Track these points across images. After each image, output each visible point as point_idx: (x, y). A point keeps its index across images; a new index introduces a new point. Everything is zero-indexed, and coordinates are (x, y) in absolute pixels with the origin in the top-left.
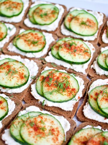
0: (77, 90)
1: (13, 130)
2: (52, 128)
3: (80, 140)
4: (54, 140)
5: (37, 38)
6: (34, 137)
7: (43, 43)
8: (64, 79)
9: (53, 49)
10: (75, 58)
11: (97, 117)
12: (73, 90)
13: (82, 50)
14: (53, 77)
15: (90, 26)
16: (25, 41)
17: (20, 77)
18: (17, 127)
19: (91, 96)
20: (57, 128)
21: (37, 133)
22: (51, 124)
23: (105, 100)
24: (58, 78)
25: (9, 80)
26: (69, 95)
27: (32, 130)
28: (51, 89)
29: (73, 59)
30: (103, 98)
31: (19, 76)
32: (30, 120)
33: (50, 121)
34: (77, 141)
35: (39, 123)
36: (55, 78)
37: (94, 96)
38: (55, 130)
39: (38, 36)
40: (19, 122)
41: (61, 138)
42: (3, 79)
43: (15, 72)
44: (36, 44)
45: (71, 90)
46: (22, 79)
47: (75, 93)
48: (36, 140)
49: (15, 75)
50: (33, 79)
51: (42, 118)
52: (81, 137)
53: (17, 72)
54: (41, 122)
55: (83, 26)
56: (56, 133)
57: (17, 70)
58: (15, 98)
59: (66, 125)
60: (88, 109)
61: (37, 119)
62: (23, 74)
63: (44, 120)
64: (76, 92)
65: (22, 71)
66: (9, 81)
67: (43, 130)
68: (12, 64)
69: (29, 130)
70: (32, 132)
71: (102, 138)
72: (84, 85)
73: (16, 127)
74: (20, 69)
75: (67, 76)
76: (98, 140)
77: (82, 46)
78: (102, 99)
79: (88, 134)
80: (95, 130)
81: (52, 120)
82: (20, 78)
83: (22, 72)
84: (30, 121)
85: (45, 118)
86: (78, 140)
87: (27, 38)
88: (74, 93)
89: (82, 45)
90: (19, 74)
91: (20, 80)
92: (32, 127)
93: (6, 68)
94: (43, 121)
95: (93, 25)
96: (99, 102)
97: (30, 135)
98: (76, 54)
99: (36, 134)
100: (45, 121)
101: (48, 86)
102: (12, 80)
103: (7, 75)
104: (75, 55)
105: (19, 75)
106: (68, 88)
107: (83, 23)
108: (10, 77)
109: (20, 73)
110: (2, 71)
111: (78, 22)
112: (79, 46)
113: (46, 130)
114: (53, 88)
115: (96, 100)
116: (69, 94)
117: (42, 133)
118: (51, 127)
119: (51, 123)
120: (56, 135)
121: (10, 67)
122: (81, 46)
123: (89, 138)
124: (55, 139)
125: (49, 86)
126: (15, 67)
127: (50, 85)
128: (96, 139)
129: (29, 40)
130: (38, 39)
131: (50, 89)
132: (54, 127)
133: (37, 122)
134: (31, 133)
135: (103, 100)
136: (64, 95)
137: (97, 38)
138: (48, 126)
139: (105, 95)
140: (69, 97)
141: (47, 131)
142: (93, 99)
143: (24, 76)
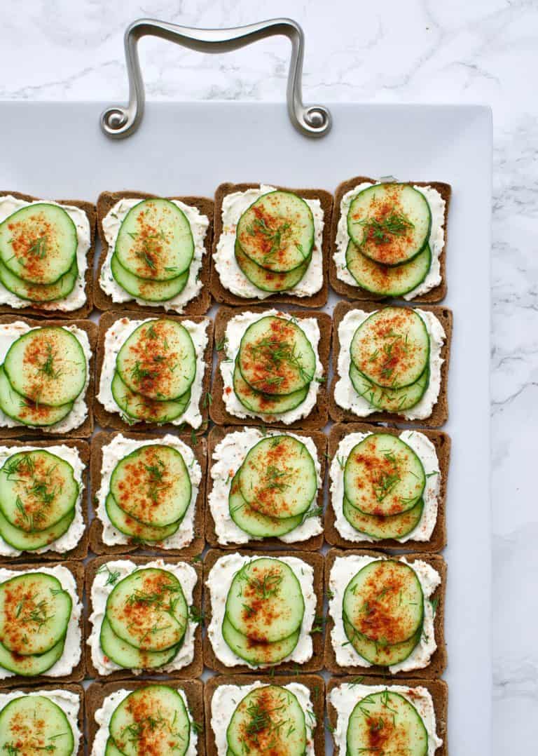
0: (273, 319)
1: (411, 401)
2: (377, 336)
3: (382, 279)
4: (400, 322)
5: (135, 479)
6: (412, 356)
7: (147, 453)
8: (258, 354)
9: (165, 417)
10: (182, 352)
11: (315, 266)
12: (274, 327)
13: (148, 345)
14: (261, 379)
15: (49, 349)
16: (155, 504)
17: (280, 455)
18: (402, 397)
19: (278, 286)
20: (373, 328)
21: (402, 355)
22: (369, 341)
23: (283, 257)
24: (258, 368)
25: (297, 474)
26: (289, 334)
27: (398, 368)
28: (289, 372)
29: (186, 357)
30: (280, 261)
31: (280, 459)
32: (379, 381)
33: (364, 346)
34: (386, 284)
35: (378, 361)
36: (260, 374)
37: (276, 281)
38: (378, 330)
39: (128, 479)
40: (390, 400)
41: (389, 314)
42: (299, 489)
43: (273, 473)
44: (161, 469)
45: (276, 333)
46: (285, 447)
47: (280, 322)
48: (414, 350)
49: (281, 468)
50: (266, 430)
51: (364, 364)
52: (374, 280)
53: (269, 468)
54: (374, 361)
55: (55, 368)
56: (383, 327)
57: (266, 471)
58: (327, 448)
59: (354, 318)
60: (305, 287)
61: (372, 370)
62: (270, 454)
63: (367, 358)
64: (278, 320)
65: (262, 460)
66: (302, 474)
67: (390, 348)
68: (252, 492)
69: (402, 371)
70: (402, 365)
71: (369, 243)
72: (243, 313)
73: (404, 398)
74: (260, 467)
75: (245, 352)
76: (374, 248)
77: (137, 347)
78: (284, 263)
79: (364, 271)
80: (352, 261)
81: (360, 343)
82: (284, 453)
83: (265, 459)
84: (382, 380)
85: (362, 358)
86: (382, 283)
87: (143, 505)
88: (281, 325)
89: (132, 348)
90: (273, 461)
91: (289, 451)
92: (393, 369)
93: (268, 499)
94: (369, 358)
95: (41, 344)
96: (292, 267)
97: (409, 364)
98: (167, 355)
99: (405, 356)
100: (368, 354)
101: (285, 382)
102: (295, 469)
103: (288, 486)
104: (173, 355)
105: (276, 459)
106: (274, 339)
107: (48, 370)
108: (290, 476)
109: (270, 461)
110: (282, 502)
111: (48, 386)
112: (139, 355)
113: (386, 344)
114: (288, 370)
115: (283, 275)
116: (287, 332)
117: (396, 348)
118: (375, 339)
119: (366, 343)
120: (387, 325)
121: (262, 491)
122: (137, 351)
123: (372, 267)
124: (397, 322)
125: (285, 379)
126: (259, 479)
127: (282, 378)
128: (375, 251)
129: (149, 496)
130: (136, 474)
131: (292, 375)
132: (372, 334)
133: (378, 366)
134: (406, 364)
135: (284, 260)
136: (294, 341)
137: (76, 323)
138: (377, 344)
139: (270, 260)
140: (293, 331)
141: (388, 341)
142: (282, 282)
143: (274, 449)
